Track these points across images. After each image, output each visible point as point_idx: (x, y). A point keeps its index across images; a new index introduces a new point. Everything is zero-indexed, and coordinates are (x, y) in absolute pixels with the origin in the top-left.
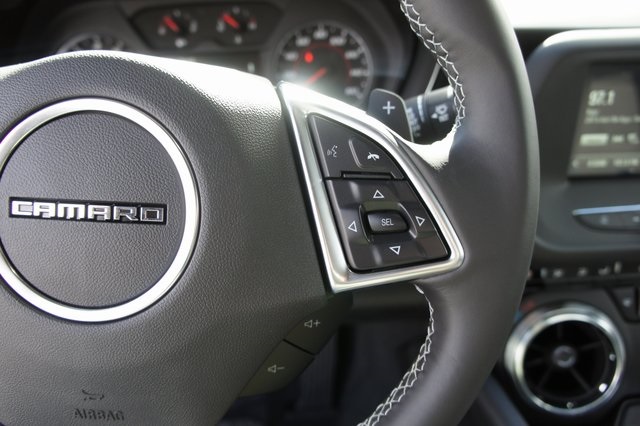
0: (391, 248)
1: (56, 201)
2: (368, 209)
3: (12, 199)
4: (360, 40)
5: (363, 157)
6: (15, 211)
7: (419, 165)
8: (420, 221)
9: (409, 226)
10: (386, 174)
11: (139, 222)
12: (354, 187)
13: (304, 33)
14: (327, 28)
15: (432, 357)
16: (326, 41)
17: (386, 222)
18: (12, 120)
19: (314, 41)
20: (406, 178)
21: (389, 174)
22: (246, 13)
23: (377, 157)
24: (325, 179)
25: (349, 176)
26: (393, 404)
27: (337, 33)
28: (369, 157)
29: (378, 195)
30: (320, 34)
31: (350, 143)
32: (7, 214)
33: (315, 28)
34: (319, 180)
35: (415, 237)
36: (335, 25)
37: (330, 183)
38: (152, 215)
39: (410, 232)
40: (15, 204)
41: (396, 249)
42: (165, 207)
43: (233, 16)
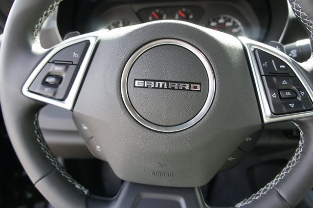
0: (290, 105)
1: (155, 81)
2: (280, 88)
3: (135, 80)
4: (239, 24)
5: (278, 67)
6: (136, 85)
7: (301, 71)
8: (303, 93)
9: (297, 95)
10: (288, 74)
11: (190, 90)
12: (275, 79)
13: (214, 20)
14: (224, 18)
15: (303, 153)
16: (224, 24)
17: (288, 94)
18: (137, 47)
19: (218, 24)
20: (296, 76)
21: (289, 74)
22: (188, 11)
23: (284, 67)
24: (261, 76)
25: (272, 75)
26: (285, 174)
27: (229, 20)
28: (281, 67)
29: (285, 82)
30: (221, 21)
31: (273, 61)
32: (133, 86)
33: (219, 18)
34: (259, 76)
35: (300, 100)
36: (228, 16)
37: (264, 77)
38: (196, 87)
39: (298, 98)
40: (137, 82)
41: (292, 105)
42: (200, 84)
43: (182, 12)
